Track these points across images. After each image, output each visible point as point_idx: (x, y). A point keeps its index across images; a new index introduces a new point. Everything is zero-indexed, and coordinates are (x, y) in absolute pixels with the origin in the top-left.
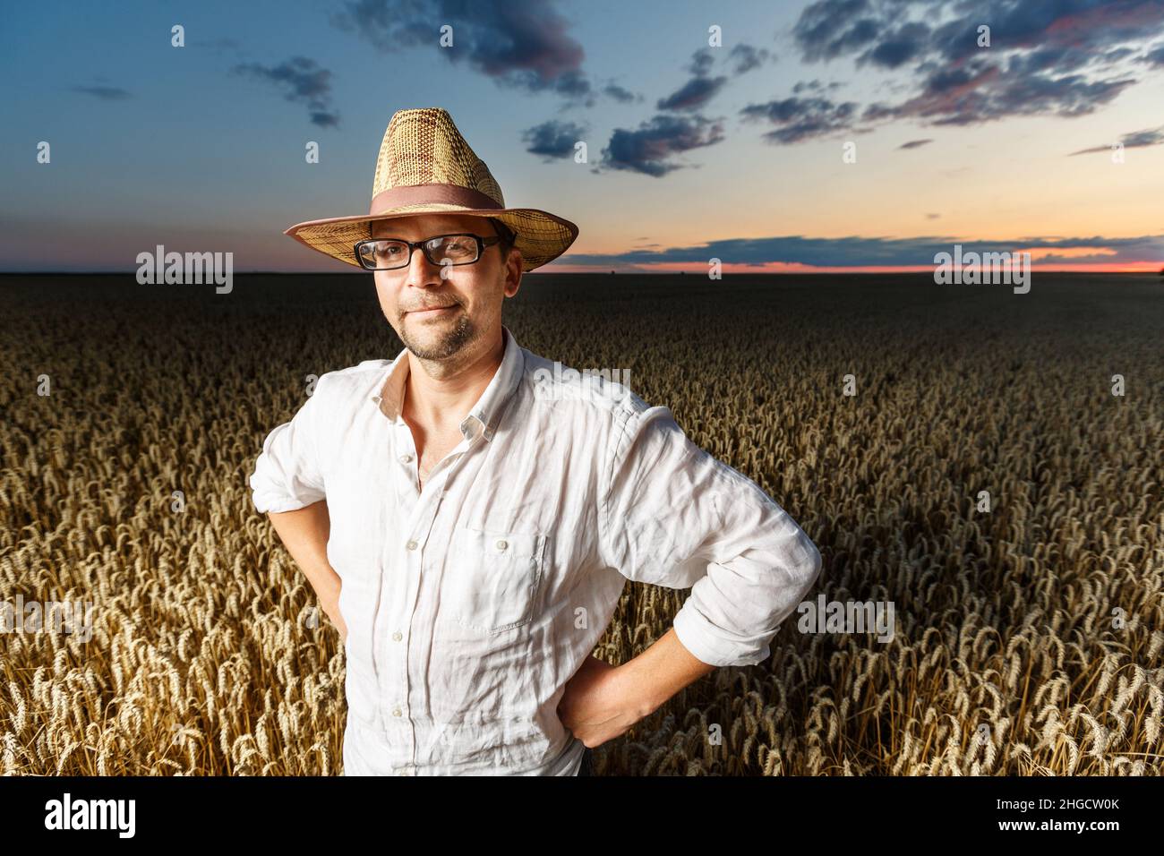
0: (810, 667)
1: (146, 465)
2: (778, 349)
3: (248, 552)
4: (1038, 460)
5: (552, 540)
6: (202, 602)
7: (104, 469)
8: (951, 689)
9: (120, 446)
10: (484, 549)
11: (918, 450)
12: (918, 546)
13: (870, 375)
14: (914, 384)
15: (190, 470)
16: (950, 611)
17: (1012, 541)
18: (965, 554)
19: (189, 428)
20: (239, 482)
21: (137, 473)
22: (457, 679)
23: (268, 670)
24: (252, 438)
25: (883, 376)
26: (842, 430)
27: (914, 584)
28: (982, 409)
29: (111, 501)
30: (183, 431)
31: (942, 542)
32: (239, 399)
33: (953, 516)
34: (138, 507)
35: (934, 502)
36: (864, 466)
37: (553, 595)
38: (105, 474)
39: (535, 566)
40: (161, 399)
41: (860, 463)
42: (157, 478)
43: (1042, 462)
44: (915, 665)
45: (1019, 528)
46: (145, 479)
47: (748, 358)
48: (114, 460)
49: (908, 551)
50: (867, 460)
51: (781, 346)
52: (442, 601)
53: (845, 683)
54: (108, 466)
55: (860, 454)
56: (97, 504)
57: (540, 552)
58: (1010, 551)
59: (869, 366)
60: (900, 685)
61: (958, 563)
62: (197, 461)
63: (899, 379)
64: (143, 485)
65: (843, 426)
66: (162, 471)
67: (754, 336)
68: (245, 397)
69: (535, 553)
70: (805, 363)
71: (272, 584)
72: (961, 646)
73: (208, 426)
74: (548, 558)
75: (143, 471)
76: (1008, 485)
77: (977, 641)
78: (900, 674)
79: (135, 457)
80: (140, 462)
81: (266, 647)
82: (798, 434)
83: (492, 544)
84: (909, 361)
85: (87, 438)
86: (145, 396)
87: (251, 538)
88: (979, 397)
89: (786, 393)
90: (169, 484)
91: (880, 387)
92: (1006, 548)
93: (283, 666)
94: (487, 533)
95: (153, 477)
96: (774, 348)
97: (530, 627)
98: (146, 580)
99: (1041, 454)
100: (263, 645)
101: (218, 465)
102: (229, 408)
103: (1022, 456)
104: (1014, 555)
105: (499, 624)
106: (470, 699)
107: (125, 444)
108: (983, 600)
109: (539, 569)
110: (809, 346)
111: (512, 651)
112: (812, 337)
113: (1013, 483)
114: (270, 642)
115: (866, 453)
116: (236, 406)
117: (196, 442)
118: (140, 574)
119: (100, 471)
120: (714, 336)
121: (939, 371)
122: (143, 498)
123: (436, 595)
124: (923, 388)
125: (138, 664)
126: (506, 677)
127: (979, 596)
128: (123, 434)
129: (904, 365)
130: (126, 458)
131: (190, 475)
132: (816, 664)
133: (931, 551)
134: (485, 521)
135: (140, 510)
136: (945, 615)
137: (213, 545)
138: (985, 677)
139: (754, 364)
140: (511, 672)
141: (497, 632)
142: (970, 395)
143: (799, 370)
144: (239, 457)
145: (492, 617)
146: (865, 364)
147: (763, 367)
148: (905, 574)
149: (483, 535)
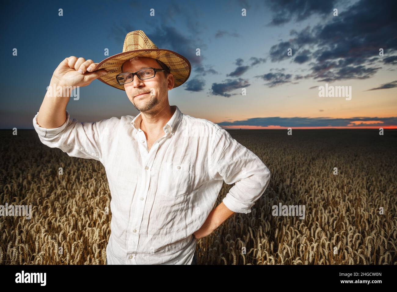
0: (292, 252)
1: (57, 180)
2: (274, 150)
3: (87, 209)
4: (368, 183)
5: (194, 166)
6: (69, 223)
7: (43, 182)
8: (346, 258)
9: (49, 175)
10: (173, 169)
11: (325, 179)
12: (329, 210)
13: (306, 158)
14: (321, 160)
15: (71, 183)
16: (343, 232)
17: (362, 207)
18: (346, 213)
19: (72, 170)
20: (86, 187)
21: (54, 184)
22: (161, 215)
23: (90, 248)
24: (92, 174)
25: (311, 158)
26: (298, 173)
27: (328, 222)
28: (346, 168)
29: (44, 191)
30: (70, 171)
31: (337, 209)
32: (89, 162)
33: (340, 200)
34: (52, 193)
35: (333, 196)
36: (307, 185)
37: (195, 187)
38: (43, 183)
39: (190, 175)
40: (65, 162)
41: (305, 184)
42: (59, 185)
43: (369, 183)
44: (332, 250)
45: (364, 204)
46: (55, 185)
47: (264, 153)
48: (47, 179)
49: (325, 211)
50: (307, 183)
51: (275, 149)
52: (158, 187)
53: (306, 257)
54: (45, 181)
55: (305, 181)
56: (39, 192)
57: (191, 170)
58: (362, 211)
59: (306, 155)
60: (327, 258)
61: (344, 215)
62: (73, 180)
63: (316, 159)
64: (55, 188)
65: (299, 172)
66: (62, 183)
67: (266, 146)
68: (91, 162)
69: (189, 170)
70: (284, 154)
71: (94, 219)
72: (348, 242)
73: (78, 170)
74: (193, 172)
75: (55, 183)
76: (358, 191)
77: (354, 239)
78: (326, 253)
79: (54, 179)
80: (55, 181)
81: (90, 240)
82: (283, 176)
83: (175, 167)
84: (319, 154)
85: (39, 172)
86: (60, 160)
87: (88, 204)
88: (344, 164)
89: (278, 163)
90: (64, 187)
91: (310, 161)
92: (361, 210)
93: (95, 246)
94: (173, 164)
95: (58, 185)
96: (273, 150)
97: (187, 196)
98: (51, 216)
99: (368, 181)
100: (89, 239)
101: (80, 182)
102: (86, 165)
103: (362, 181)
104: (363, 212)
105: (178, 195)
106: (164, 223)
107: (51, 175)
108: (355, 227)
109: (191, 176)
110: (285, 149)
111: (181, 204)
112: (285, 147)
113: (360, 190)
114: (91, 238)
115: (307, 181)
116: (88, 164)
117: (74, 175)
118: (50, 214)
119: (42, 182)
120: (252, 146)
121: (330, 156)
122: (54, 191)
123: (156, 185)
124: (325, 161)
125: (44, 242)
126: (177, 215)
127: (353, 226)
128: (51, 171)
129: (317, 155)
130: (51, 179)
131: (71, 185)
132: (294, 251)
133: (333, 211)
134: (172, 160)
135: (53, 194)
136: (341, 233)
137: (75, 205)
138: (359, 253)
139: (266, 154)
140: (179, 213)
141: (177, 197)
142: (341, 163)
143: (282, 156)
144: (87, 179)
145: (175, 193)
146: (304, 154)
147: (269, 155)
148: (325, 219)
149: (172, 164)
